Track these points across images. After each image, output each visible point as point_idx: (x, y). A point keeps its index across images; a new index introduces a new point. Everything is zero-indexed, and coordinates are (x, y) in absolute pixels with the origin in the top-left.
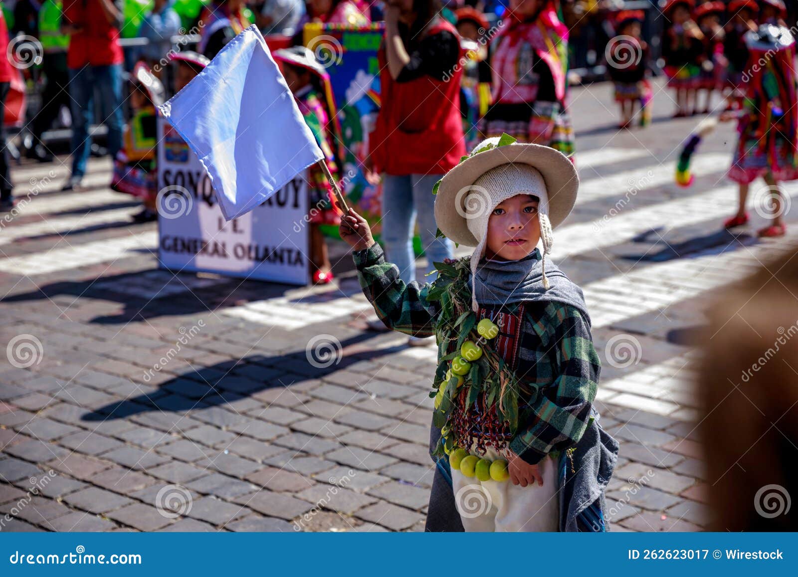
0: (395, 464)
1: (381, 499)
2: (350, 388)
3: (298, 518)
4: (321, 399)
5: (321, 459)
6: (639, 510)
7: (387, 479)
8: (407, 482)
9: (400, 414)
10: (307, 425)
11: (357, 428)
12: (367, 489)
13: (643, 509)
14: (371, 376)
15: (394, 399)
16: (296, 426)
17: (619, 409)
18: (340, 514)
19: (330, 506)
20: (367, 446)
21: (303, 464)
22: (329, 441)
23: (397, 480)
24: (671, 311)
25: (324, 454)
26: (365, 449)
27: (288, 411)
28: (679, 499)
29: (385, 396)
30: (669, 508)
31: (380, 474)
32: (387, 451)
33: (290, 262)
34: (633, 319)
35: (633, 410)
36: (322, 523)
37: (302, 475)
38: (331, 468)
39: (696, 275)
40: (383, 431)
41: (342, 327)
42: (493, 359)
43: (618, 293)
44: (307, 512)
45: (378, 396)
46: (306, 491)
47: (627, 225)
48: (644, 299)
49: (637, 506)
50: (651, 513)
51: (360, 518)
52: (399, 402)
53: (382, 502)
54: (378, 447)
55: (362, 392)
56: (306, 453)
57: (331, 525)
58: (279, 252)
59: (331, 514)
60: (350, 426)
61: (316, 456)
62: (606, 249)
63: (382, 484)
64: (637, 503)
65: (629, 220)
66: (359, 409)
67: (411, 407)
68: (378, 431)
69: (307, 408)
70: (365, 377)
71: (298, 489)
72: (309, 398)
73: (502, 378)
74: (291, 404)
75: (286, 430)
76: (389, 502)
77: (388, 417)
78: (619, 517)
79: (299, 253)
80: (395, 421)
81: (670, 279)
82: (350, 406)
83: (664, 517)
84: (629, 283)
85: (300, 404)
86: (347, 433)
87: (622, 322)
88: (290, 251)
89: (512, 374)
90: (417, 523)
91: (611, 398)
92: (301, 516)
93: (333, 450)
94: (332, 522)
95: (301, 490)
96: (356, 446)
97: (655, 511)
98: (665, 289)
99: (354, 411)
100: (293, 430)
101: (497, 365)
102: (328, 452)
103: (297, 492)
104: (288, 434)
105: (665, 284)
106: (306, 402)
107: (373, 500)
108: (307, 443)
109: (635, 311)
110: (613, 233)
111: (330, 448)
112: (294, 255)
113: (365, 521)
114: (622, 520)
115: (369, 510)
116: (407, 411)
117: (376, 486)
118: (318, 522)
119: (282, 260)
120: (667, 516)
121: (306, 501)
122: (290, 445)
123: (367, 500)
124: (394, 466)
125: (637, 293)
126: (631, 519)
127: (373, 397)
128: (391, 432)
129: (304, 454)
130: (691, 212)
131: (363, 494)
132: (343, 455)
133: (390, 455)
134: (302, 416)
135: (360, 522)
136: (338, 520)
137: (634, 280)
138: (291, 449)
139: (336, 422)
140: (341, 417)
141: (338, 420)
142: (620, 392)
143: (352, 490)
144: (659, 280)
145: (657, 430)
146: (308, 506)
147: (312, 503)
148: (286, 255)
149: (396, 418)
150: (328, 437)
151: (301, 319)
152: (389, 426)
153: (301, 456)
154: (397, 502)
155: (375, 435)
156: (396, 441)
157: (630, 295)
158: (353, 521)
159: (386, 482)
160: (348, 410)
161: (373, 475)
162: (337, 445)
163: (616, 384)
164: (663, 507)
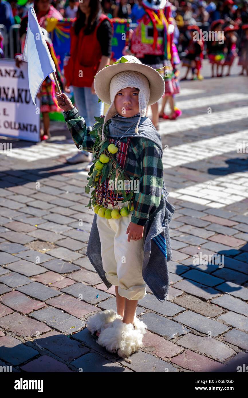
0: (75, 222)
1: (68, 237)
2: (56, 188)
3: (27, 244)
4: (42, 192)
5: (41, 218)
6: (188, 245)
7: (72, 228)
8: (80, 230)
9: (79, 200)
10: (35, 204)
11: (58, 206)
12: (61, 232)
13: (190, 244)
14: (67, 183)
15: (77, 194)
16: (29, 204)
17: (182, 202)
18: (48, 243)
19: (43, 239)
20: (63, 214)
21: (31, 220)
22: (45, 211)
23: (76, 229)
24: (209, 160)
25: (42, 216)
26: (62, 215)
27: (26, 197)
28: (206, 241)
29: (73, 192)
30: (201, 244)
31: (68, 226)
32: (72, 216)
33: (31, 131)
34: (191, 163)
35: (188, 202)
36: (39, 247)
37: (31, 225)
38: (45, 223)
39: (222, 145)
40: (71, 208)
41: (54, 161)
42: (114, 163)
43: (185, 152)
44: (32, 241)
45: (70, 192)
46: (32, 232)
47: (192, 122)
48: (197, 155)
49: (187, 243)
50: (193, 247)
51: (57, 245)
52: (79, 195)
53: (68, 238)
54: (68, 215)
55: (61, 190)
56: (33, 216)
57: (43, 247)
58: (25, 125)
59: (43, 242)
60: (55, 205)
61: (38, 217)
62: (181, 133)
63: (69, 230)
64: (188, 242)
65: (193, 120)
66: (60, 197)
67: (85, 198)
68: (68, 207)
69: (35, 196)
70: (64, 184)
71: (28, 231)
72: (36, 192)
73: (117, 172)
74: (28, 194)
75: (25, 205)
76: (72, 238)
77: (74, 201)
78: (179, 248)
79: (35, 127)
80: (77, 203)
81: (210, 146)
82: (56, 196)
83: (199, 248)
84: (191, 148)
85: (31, 194)
86: (53, 208)
87: (186, 164)
88: (31, 125)
89: (122, 171)
90: (84, 248)
91: (179, 197)
92: (29, 243)
93: (47, 215)
94: (44, 246)
95: (30, 232)
96: (57, 213)
97: (195, 245)
98: (207, 151)
99: (58, 198)
100: (28, 206)
101: (115, 166)
102: (44, 216)
103: (28, 232)
104: (25, 207)
105: (207, 149)
106: (35, 193)
107: (64, 237)
108: (34, 211)
109: (192, 160)
110: (185, 126)
111: (45, 214)
112: (33, 128)
113: (60, 246)
114: (180, 249)
115: (62, 241)
116: (83, 199)
117: (66, 231)
118: (37, 246)
119: (27, 129)
120: (200, 248)
121: (32, 236)
122: (26, 212)
123: (61, 237)
124: (75, 223)
125: (194, 152)
126: (184, 249)
127: (67, 192)
128: (74, 208)
129: (32, 216)
130: (221, 118)
131: (59, 235)
132: (51, 217)
133: (73, 218)
134: (32, 200)
135: (57, 247)
136: (47, 245)
137: (193, 146)
138: (26, 214)
139: (49, 203)
140: (51, 201)
141: (50, 202)
142: (183, 194)
143: (54, 232)
144: (204, 147)
145: (199, 211)
146: (33, 239)
147: (35, 237)
148: (29, 127)
149: (78, 202)
150: (45, 209)
151: (35, 157)
152: (74, 205)
153: (31, 217)
154: (75, 238)
155: (67, 209)
156: (76, 212)
157: (191, 153)
158: (54, 246)
159: (71, 230)
160: (55, 198)
161: (65, 227)
162: (48, 213)
163: (181, 191)
164: (199, 244)
